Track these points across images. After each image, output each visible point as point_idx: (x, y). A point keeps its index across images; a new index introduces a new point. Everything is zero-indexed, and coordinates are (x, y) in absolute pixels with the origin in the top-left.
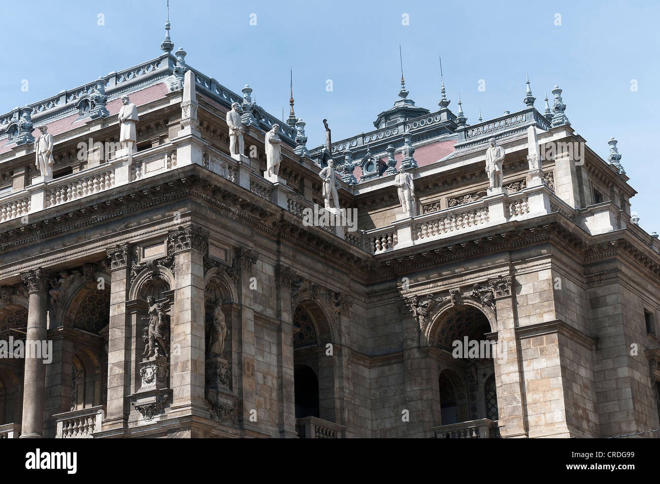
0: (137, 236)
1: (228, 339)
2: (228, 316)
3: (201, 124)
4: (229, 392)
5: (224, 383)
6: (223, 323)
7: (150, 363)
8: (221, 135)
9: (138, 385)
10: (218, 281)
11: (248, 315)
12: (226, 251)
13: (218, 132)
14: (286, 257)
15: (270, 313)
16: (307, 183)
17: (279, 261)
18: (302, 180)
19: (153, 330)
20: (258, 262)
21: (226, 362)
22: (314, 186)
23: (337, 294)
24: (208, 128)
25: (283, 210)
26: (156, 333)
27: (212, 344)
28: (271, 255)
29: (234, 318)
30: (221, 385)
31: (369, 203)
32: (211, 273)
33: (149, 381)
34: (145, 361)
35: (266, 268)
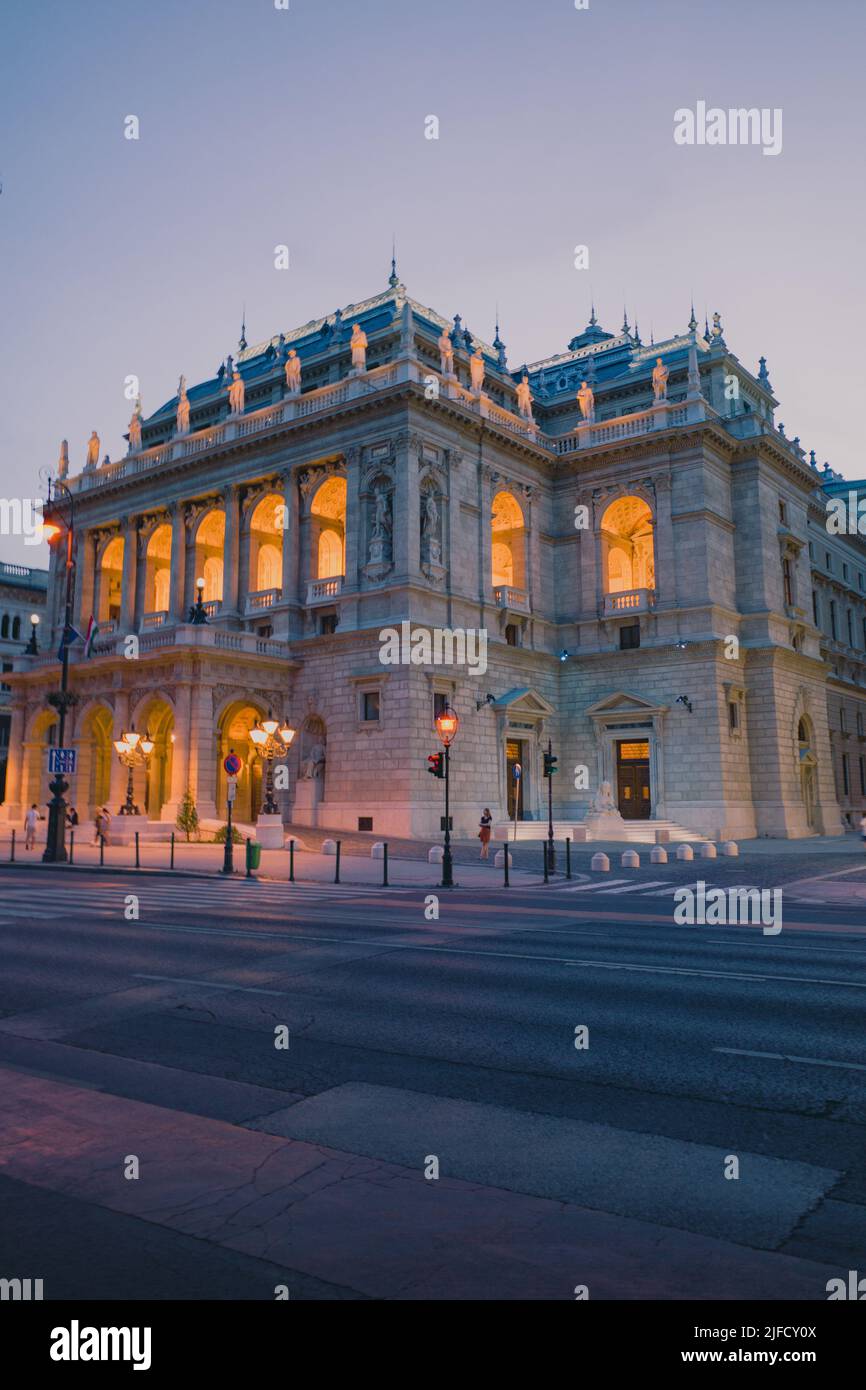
0: (367, 440)
1: (439, 524)
2: (439, 506)
3: (419, 347)
4: (439, 565)
5: (435, 558)
6: (435, 511)
7: (378, 542)
8: (435, 357)
9: (368, 559)
10: (431, 476)
11: (455, 504)
12: (437, 452)
13: (433, 354)
14: (487, 458)
15: (473, 502)
16: (507, 398)
17: (480, 461)
18: (502, 394)
19: (379, 516)
20: (464, 461)
21: (436, 541)
22: (512, 399)
23: (528, 488)
24: (424, 351)
25: (484, 419)
26: (383, 519)
27: (427, 525)
28: (474, 456)
29: (443, 507)
30: (432, 559)
31: (557, 413)
32: (425, 470)
33: (376, 556)
34: (373, 540)
35: (469, 467)
